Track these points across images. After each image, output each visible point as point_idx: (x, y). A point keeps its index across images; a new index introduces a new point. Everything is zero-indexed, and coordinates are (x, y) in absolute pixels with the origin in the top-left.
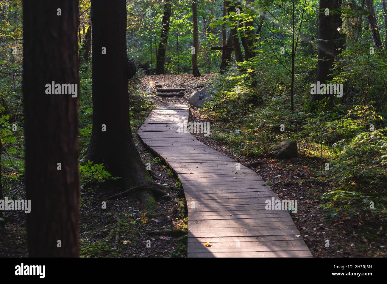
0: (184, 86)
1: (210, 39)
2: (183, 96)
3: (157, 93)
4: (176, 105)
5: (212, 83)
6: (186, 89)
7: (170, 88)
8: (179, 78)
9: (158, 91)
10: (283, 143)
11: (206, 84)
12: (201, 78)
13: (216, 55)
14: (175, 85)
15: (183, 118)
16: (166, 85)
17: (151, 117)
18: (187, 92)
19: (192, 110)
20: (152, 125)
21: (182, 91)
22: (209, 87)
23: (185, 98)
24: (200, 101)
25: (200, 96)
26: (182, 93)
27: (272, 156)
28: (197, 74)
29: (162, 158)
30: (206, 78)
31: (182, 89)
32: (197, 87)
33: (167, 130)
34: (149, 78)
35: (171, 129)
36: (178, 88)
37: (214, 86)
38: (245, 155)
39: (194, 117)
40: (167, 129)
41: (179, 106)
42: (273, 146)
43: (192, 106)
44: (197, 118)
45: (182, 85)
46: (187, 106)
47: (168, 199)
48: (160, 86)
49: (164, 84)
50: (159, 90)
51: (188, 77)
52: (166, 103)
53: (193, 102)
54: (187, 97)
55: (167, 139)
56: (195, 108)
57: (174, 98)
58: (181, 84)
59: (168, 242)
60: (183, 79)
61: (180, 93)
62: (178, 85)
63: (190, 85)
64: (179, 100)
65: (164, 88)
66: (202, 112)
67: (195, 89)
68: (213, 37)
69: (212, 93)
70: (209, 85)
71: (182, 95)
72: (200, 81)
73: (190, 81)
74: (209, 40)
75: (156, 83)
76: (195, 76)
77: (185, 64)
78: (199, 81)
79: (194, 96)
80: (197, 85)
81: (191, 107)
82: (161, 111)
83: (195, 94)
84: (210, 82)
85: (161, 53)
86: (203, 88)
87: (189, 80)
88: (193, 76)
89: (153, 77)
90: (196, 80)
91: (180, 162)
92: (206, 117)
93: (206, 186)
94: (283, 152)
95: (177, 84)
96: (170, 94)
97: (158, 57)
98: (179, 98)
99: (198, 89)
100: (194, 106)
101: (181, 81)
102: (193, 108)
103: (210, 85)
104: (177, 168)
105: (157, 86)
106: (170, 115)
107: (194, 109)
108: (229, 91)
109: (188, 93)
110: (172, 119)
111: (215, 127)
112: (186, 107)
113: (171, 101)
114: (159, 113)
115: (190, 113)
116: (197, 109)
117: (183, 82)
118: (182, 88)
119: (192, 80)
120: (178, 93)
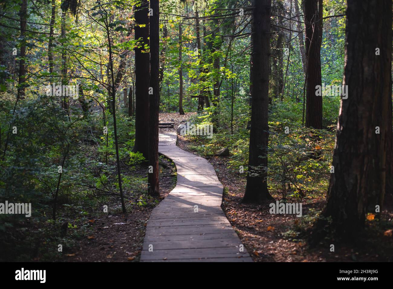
0: (173, 121)
2: (173, 127)
4: (169, 133)
6: (175, 123)
7: (165, 123)
8: (170, 115)
10: (222, 149)
11: (187, 119)
12: (184, 116)
14: (168, 120)
15: (174, 139)
18: (175, 125)
19: (179, 136)
21: (172, 124)
23: (174, 129)
26: (173, 126)
27: (217, 155)
28: (182, 113)
29: (164, 155)
30: (188, 116)
35: (168, 145)
36: (170, 122)
38: (205, 155)
40: (165, 144)
41: (171, 133)
42: (218, 151)
45: (172, 120)
47: (169, 168)
51: (176, 115)
52: (163, 132)
54: (176, 128)
55: (166, 149)
57: (167, 129)
59: (170, 178)
60: (173, 116)
62: (170, 120)
63: (177, 121)
64: (170, 130)
66: (185, 136)
67: (181, 123)
71: (172, 127)
76: (181, 114)
78: (183, 118)
80: (182, 120)
81: (178, 134)
87: (177, 117)
88: (179, 114)
90: (181, 117)
91: (174, 156)
93: (185, 163)
94: (222, 153)
96: (165, 126)
101: (171, 117)
103: (190, 120)
104: (172, 158)
106: (166, 138)
108: (199, 124)
110: (167, 140)
112: (175, 134)
113: (166, 130)
115: (178, 137)
117: (173, 119)
118: (172, 122)
119: (179, 117)
120: (170, 126)
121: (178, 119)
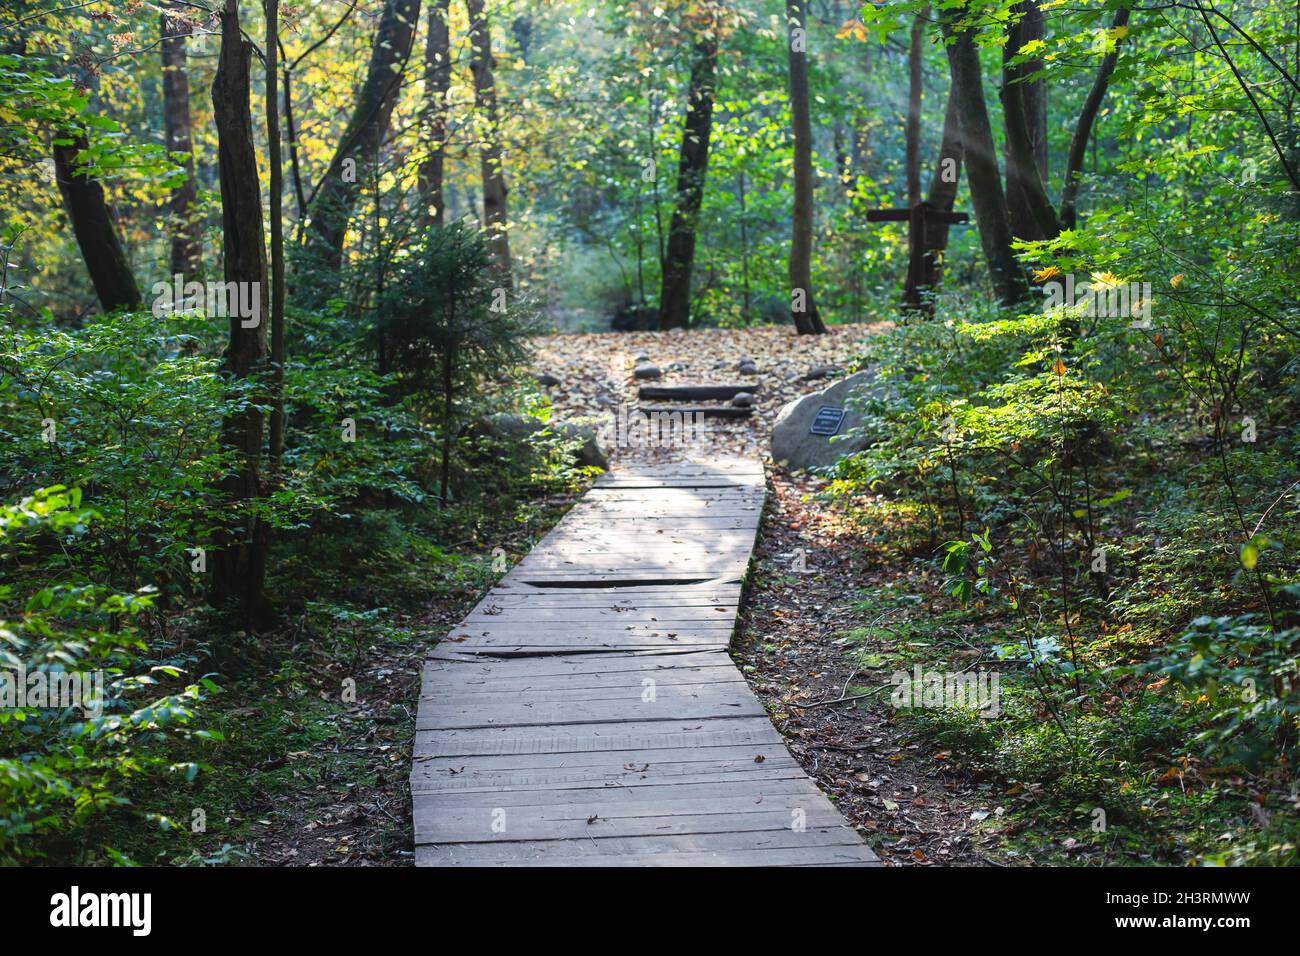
0: (752, 372)
1: (861, 200)
2: (746, 415)
3: (636, 404)
4: (712, 462)
5: (876, 360)
6: (760, 385)
7: (693, 384)
8: (737, 340)
9: (643, 395)
11: (847, 362)
12: (825, 341)
13: (881, 256)
14: (716, 367)
16: (680, 370)
17: (561, 535)
18: (764, 399)
19: (781, 487)
20: (541, 601)
21: (744, 395)
22: (860, 379)
23: (754, 425)
24: (818, 440)
25: (818, 422)
26: (744, 403)
28: (809, 324)
30: (848, 340)
31: (746, 384)
32: (810, 377)
33: (613, 641)
34: (621, 343)
35: (640, 635)
36: (727, 381)
37: (881, 375)
39: (789, 528)
40: (615, 630)
41: (721, 465)
43: (783, 463)
44: (802, 534)
45: (744, 369)
46: (759, 468)
48: (654, 375)
49: (672, 366)
50: (648, 390)
51: (773, 335)
53: (786, 445)
54: (766, 419)
55: (582, 735)
56: (794, 474)
58: (743, 363)
60: (751, 345)
61: (734, 404)
62: (729, 368)
63: (778, 370)
64: (728, 433)
65: (670, 383)
67: (799, 384)
68: (872, 192)
69: (877, 410)
70: (858, 369)
71: (741, 413)
72: (819, 351)
73: (779, 351)
74: (856, 201)
75: (638, 360)
76: (801, 331)
77: (772, 293)
78: (817, 352)
79: (791, 421)
80: (806, 367)
81: (777, 472)
82: (627, 494)
83: (799, 409)
84: (865, 355)
85: (679, 247)
86: (833, 383)
87: (775, 348)
88: (795, 331)
89: (639, 340)
90: (803, 348)
92: (847, 530)
95: (724, 365)
97: (666, 265)
98: (731, 422)
99: (811, 383)
100: (793, 466)
101: (743, 351)
102: (784, 475)
103: (864, 366)
105: (639, 375)
106: (665, 524)
107: (790, 479)
108: (975, 399)
109: (768, 404)
110: (665, 552)
111: (899, 604)
112: (749, 469)
114: (616, 506)
115: (770, 504)
116: (807, 479)
117: (750, 357)
118: (745, 382)
119: (791, 346)
120: (726, 405)
121: (783, 357)
